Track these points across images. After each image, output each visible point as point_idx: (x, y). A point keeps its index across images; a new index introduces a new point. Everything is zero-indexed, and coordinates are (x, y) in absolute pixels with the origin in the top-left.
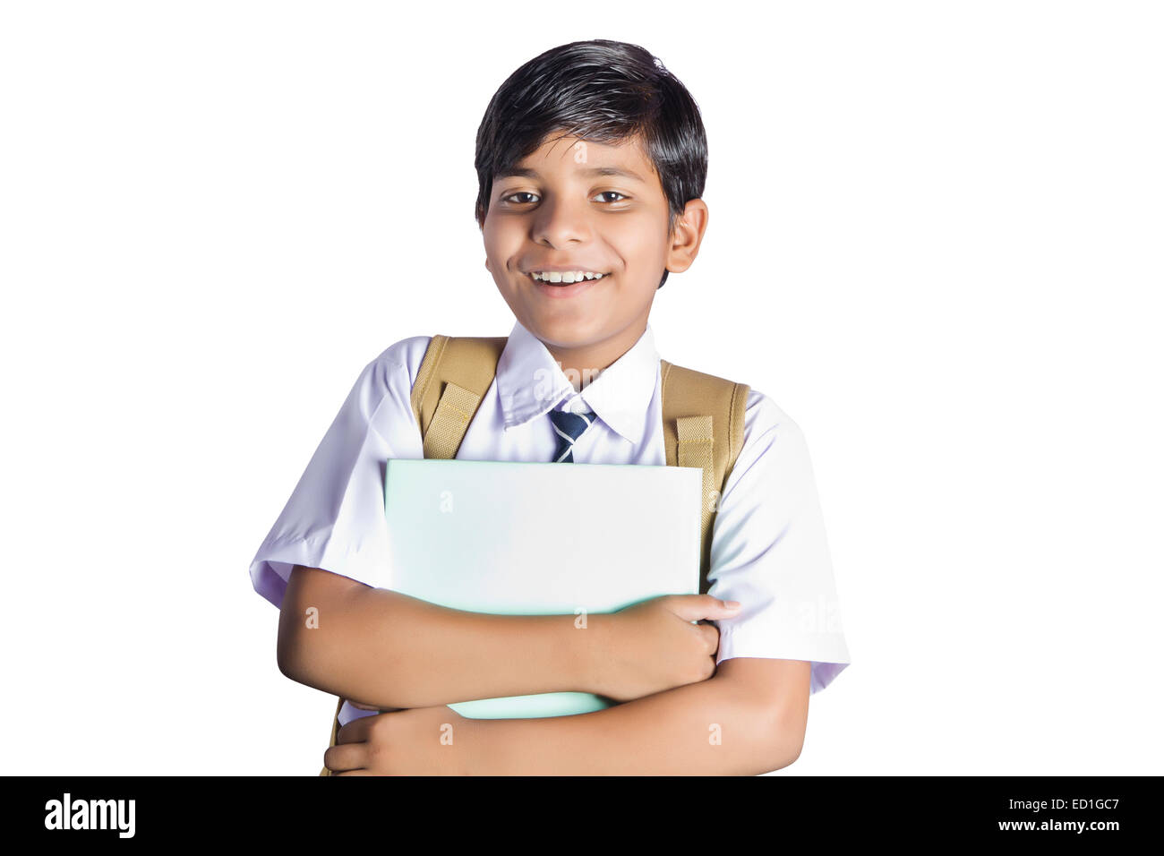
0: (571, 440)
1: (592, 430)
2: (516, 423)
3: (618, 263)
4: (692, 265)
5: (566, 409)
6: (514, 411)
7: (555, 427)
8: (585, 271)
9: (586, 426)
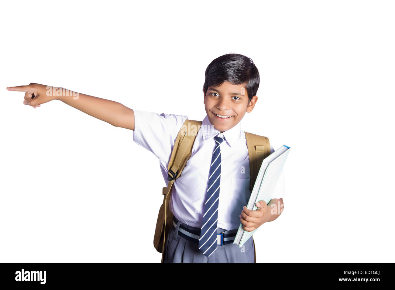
0: (219, 143)
1: (224, 142)
2: (206, 139)
3: (236, 115)
4: (252, 111)
5: (219, 136)
6: (205, 136)
7: (216, 140)
8: (227, 116)
9: (223, 141)
